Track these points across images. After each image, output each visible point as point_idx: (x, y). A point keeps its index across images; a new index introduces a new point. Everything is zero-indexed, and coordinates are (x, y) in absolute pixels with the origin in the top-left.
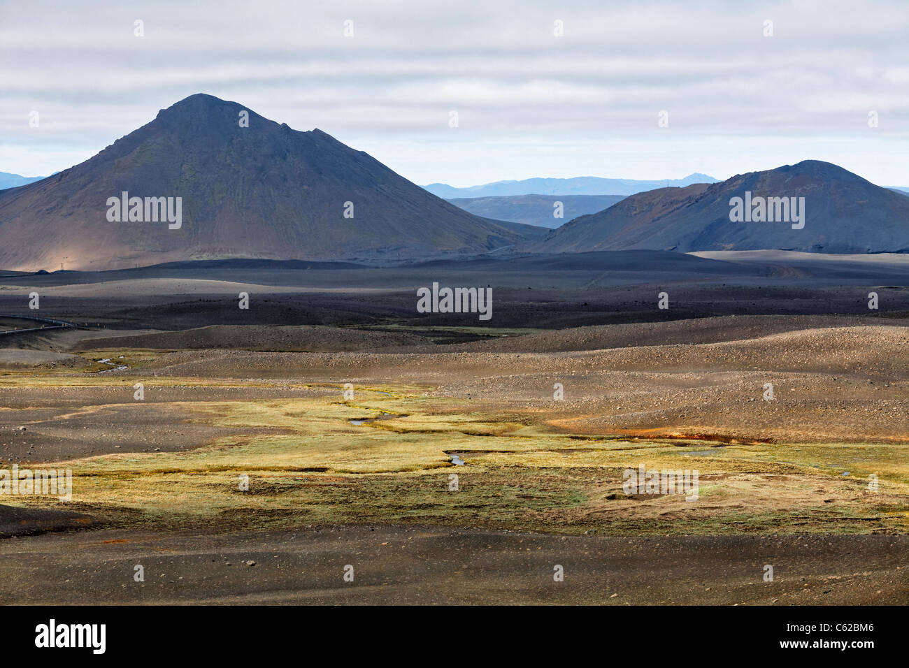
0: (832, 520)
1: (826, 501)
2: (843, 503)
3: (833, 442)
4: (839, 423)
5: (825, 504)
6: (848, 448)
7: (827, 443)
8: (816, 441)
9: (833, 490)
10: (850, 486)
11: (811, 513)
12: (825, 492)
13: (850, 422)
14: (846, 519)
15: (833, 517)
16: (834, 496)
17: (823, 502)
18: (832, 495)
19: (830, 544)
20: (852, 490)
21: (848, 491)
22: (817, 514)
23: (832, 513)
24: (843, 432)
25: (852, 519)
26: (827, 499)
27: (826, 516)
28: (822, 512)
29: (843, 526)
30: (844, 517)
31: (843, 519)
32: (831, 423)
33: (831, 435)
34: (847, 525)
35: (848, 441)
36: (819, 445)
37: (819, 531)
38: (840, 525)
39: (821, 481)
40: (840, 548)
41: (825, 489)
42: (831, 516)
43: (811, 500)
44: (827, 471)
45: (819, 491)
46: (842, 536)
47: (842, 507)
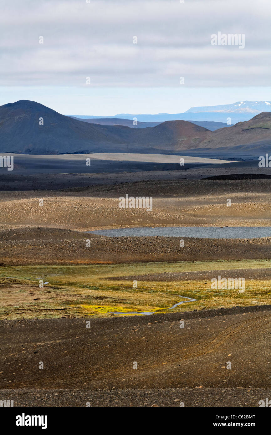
0: (38, 311)
1: (35, 300)
2: (45, 300)
3: (38, 265)
4: (42, 254)
5: (34, 301)
6: (47, 268)
7: (35, 265)
8: (29, 264)
9: (38, 293)
10: (49, 290)
11: (26, 307)
12: (34, 294)
13: (48, 253)
14: (47, 309)
15: (39, 309)
16: (39, 296)
17: (33, 300)
18: (38, 296)
19: (37, 324)
20: (49, 292)
21: (47, 293)
22: (30, 307)
23: (39, 306)
24: (45, 259)
25: (50, 309)
26: (35, 298)
27: (35, 308)
28: (33, 306)
29: (45, 313)
30: (45, 308)
31: (45, 310)
32: (37, 254)
33: (37, 261)
34: (47, 313)
35: (47, 264)
36: (30, 267)
37: (31, 317)
38: (43, 313)
39: (31, 288)
40: (43, 326)
41: (35, 292)
42: (38, 308)
43: (26, 299)
44: (35, 282)
45: (30, 294)
46: (45, 320)
47: (44, 303)
